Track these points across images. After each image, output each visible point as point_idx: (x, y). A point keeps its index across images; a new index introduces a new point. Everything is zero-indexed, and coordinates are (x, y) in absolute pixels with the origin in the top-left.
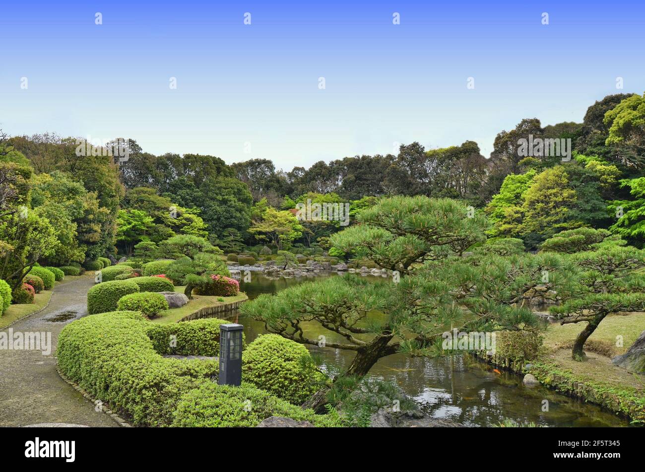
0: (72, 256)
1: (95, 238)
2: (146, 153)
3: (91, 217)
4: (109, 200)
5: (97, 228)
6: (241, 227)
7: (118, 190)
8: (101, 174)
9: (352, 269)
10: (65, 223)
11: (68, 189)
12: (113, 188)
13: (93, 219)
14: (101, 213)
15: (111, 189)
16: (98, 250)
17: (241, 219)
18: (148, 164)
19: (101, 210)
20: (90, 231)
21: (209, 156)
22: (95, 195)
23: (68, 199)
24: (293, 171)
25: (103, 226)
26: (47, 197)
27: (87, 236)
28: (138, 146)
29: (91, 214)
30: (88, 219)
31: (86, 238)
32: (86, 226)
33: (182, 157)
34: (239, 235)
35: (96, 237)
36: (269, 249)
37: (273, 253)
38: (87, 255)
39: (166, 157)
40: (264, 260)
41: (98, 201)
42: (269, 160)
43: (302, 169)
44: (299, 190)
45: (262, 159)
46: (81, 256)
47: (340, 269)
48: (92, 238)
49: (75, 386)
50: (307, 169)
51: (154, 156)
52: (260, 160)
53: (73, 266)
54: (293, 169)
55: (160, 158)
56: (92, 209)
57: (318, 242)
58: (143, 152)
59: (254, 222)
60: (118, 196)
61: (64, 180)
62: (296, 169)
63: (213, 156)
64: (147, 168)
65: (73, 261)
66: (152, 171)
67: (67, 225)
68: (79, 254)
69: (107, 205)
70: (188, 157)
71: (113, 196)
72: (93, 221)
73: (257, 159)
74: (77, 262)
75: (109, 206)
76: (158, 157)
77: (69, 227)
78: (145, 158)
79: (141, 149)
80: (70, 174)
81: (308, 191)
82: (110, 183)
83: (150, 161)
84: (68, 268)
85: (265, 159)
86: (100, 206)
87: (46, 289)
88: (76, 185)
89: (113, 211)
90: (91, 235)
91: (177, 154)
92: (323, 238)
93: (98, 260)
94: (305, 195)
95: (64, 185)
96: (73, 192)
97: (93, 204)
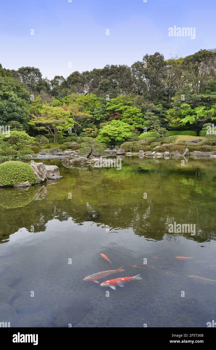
6: (23, 120)
9: (130, 153)
17: (22, 113)
34: (21, 127)
36: (47, 139)
37: (50, 142)
40: (45, 148)
42: (37, 68)
45: (31, 67)
47: (119, 153)
57: (85, 132)
59: (33, 115)
85: (34, 67)
92: (87, 129)
94: (69, 96)
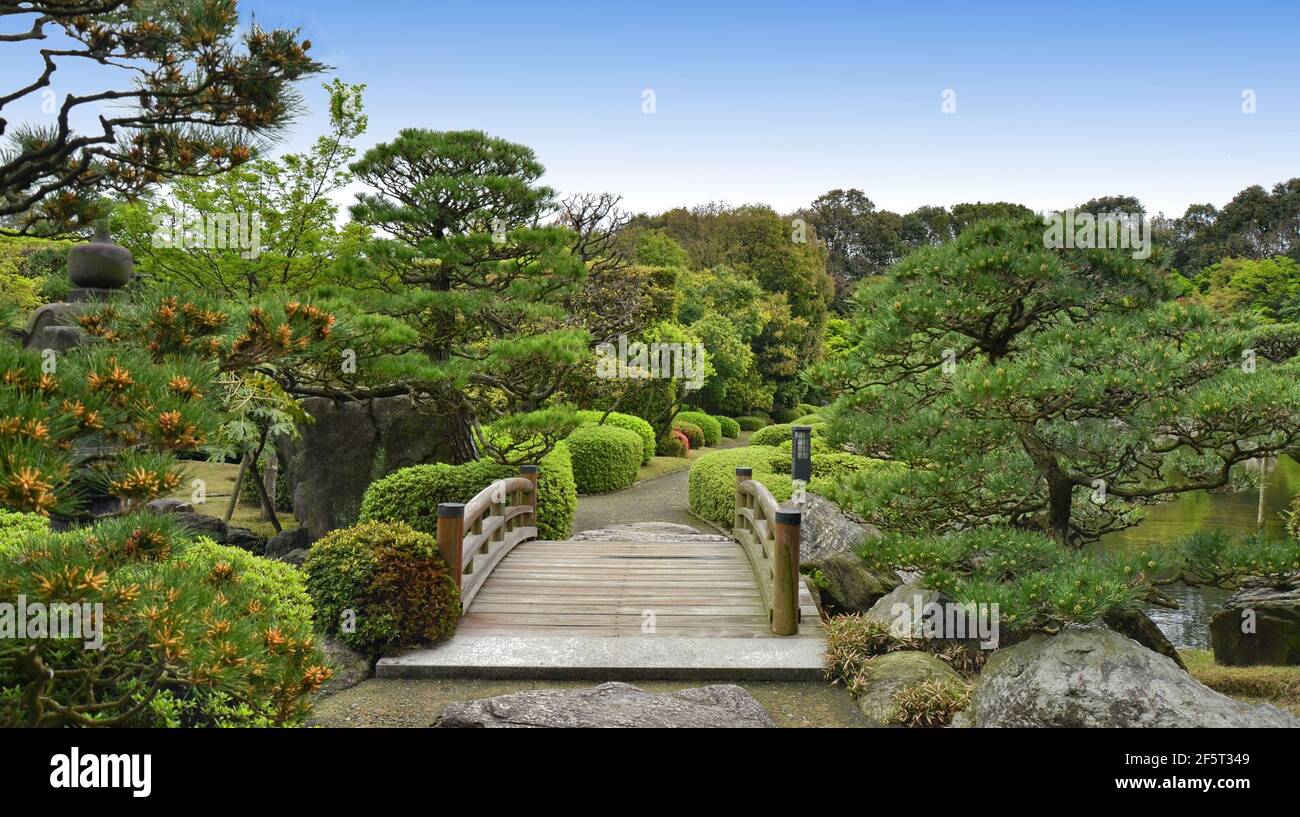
0: (753, 400)
1: (788, 370)
2: (883, 212)
3: (779, 334)
4: (809, 304)
5: (788, 351)
7: (821, 286)
8: (793, 262)
10: (733, 344)
11: (737, 292)
12: (813, 284)
13: (783, 337)
14: (794, 327)
15: (810, 286)
16: (795, 390)
18: (885, 232)
19: (794, 322)
20: (780, 358)
21: (1001, 203)
22: (784, 297)
23: (738, 307)
24: (1188, 214)
25: (800, 348)
26: (708, 307)
27: (776, 367)
28: (867, 200)
29: (779, 329)
30: (777, 339)
31: (775, 370)
32: (772, 350)
33: (950, 211)
35: (789, 367)
38: (778, 397)
39: (920, 216)
41: (790, 306)
43: (1208, 209)
44: (1202, 255)
46: (767, 399)
48: (783, 369)
49: (698, 516)
50: (1219, 207)
51: (897, 216)
52: (1111, 199)
53: (757, 416)
54: (1186, 210)
55: (908, 217)
56: (779, 322)
58: (878, 210)
60: (822, 296)
61: (732, 279)
62: (1195, 209)
63: (1009, 203)
64: (884, 240)
65: (754, 409)
66: (893, 243)
67: (736, 348)
68: (764, 396)
69: (805, 314)
70: (960, 210)
71: (813, 298)
72: (784, 341)
73: (1106, 198)
74: (761, 409)
75: (809, 314)
76: (906, 216)
77: (738, 350)
78: (880, 221)
79: (874, 206)
80: (745, 266)
81: (1222, 255)
82: (808, 275)
83: (888, 226)
84: (748, 419)
86: (794, 315)
87: (708, 445)
88: (746, 284)
89: (817, 322)
90: (781, 365)
91: (939, 205)
93: (798, 408)
95: (730, 286)
96: (744, 296)
97: (781, 313)
